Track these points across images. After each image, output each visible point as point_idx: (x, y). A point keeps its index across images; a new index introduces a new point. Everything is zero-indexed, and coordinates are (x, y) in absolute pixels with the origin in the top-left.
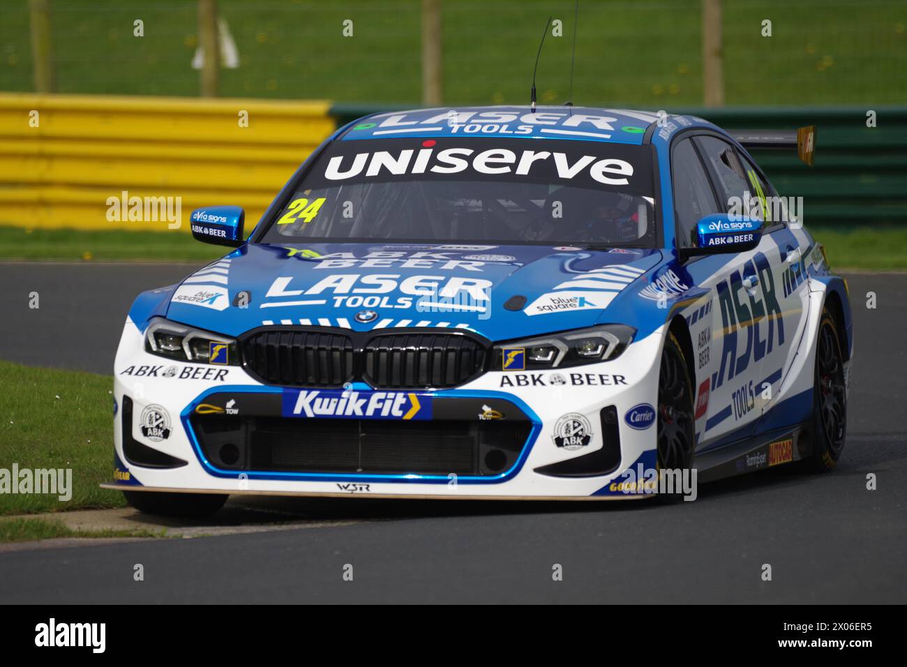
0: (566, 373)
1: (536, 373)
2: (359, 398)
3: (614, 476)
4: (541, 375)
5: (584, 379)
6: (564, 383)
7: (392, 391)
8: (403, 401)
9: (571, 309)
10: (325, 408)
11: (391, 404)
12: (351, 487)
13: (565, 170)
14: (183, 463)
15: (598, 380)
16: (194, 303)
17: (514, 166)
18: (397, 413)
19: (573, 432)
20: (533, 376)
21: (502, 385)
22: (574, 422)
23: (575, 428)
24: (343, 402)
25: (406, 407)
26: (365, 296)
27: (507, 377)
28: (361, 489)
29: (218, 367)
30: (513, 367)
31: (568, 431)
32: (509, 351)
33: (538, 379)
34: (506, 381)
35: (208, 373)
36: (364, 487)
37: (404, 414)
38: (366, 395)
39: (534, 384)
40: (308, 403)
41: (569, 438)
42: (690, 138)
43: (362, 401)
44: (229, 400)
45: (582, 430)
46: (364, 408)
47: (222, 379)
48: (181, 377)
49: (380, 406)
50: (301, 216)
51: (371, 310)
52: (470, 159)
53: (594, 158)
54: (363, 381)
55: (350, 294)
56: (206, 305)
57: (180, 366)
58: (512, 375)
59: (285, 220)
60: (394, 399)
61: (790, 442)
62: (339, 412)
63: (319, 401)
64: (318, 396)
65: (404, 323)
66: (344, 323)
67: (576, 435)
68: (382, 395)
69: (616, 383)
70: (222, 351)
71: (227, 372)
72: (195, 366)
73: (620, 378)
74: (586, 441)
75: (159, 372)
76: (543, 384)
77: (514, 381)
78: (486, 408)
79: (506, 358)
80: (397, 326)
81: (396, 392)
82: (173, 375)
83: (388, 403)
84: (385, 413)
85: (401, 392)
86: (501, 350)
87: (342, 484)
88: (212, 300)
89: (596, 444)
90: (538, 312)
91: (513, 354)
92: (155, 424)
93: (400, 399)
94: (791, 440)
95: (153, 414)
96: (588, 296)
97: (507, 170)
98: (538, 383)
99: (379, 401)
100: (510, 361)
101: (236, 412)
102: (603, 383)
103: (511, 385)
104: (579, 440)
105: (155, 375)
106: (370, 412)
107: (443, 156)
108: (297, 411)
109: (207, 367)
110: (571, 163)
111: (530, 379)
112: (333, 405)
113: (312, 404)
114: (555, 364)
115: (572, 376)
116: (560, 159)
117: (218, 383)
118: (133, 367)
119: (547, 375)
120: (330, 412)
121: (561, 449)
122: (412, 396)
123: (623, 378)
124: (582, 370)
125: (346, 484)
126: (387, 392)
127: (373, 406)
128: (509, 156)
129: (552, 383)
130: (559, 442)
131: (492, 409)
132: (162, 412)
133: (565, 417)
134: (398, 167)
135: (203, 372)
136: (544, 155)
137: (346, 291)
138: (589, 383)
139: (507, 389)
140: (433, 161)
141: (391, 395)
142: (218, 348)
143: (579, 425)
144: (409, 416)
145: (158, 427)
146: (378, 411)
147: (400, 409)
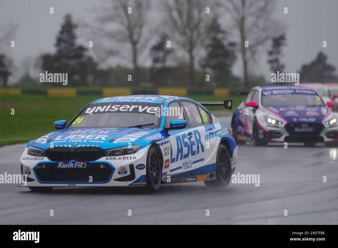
0: (122, 157)
1: (115, 157)
2: (73, 163)
3: (134, 181)
4: (116, 157)
5: (126, 158)
6: (121, 159)
7: (80, 162)
8: (83, 164)
9: (125, 141)
10: (65, 166)
11: (80, 165)
12: (71, 185)
13: (141, 110)
14: (34, 180)
15: (129, 158)
16: (39, 142)
17: (129, 109)
18: (81, 167)
19: (122, 171)
20: (114, 158)
21: (106, 160)
22: (123, 168)
23: (123, 170)
24: (69, 164)
25: (83, 165)
26: (76, 139)
27: (107, 158)
28: (73, 185)
29: (42, 157)
30: (109, 156)
31: (121, 170)
32: (108, 152)
33: (115, 158)
34: (107, 159)
35: (39, 159)
36: (74, 185)
37: (83, 167)
38: (74, 163)
39: (114, 159)
40: (61, 165)
41: (122, 172)
42: (178, 102)
43: (73, 164)
44: (43, 165)
45: (125, 170)
46: (74, 166)
47: (42, 160)
48: (34, 160)
49: (77, 165)
50: (78, 122)
51: (77, 143)
52: (119, 108)
53: (148, 107)
54: (74, 160)
55: (74, 139)
56: (41, 143)
57: (34, 157)
58: (109, 157)
59: (74, 123)
60: (80, 164)
61: (206, 176)
62: (68, 167)
63: (63, 164)
64: (63, 163)
65: (84, 146)
66: (70, 146)
67: (123, 171)
68: (78, 163)
69: (134, 159)
70: (43, 153)
71: (44, 158)
72: (37, 157)
73: (135, 158)
74: (126, 173)
75: (29, 159)
76: (116, 159)
77: (109, 159)
78: (102, 165)
79: (107, 153)
80: (82, 146)
81: (81, 162)
82: (32, 159)
83: (79, 164)
84: (79, 167)
85: (82, 162)
86: (106, 151)
87: (69, 184)
88: (43, 141)
89: (129, 173)
90: (116, 142)
91: (109, 152)
92: (27, 171)
93: (82, 163)
94: (206, 175)
95: (27, 168)
96: (130, 139)
97: (127, 110)
98: (115, 159)
99: (77, 164)
100: (108, 154)
101: (45, 167)
102: (130, 159)
103: (108, 160)
104: (124, 173)
105: (28, 159)
106: (75, 167)
107: (113, 107)
108: (59, 167)
109: (39, 157)
110: (142, 108)
111: (113, 158)
112: (67, 165)
113: (62, 165)
114: (120, 155)
115: (123, 157)
116: (140, 107)
117: (41, 161)
118: (24, 158)
119: (117, 157)
120: (66, 167)
121: (120, 175)
122: (85, 163)
123: (136, 158)
124: (126, 156)
125: (70, 184)
126: (79, 162)
127: (76, 165)
128: (128, 107)
129: (118, 159)
130: (119, 173)
131: (103, 166)
132: (29, 168)
133: (121, 167)
134: (102, 110)
135: (39, 158)
136: (137, 106)
137: (73, 139)
138: (127, 159)
139: (107, 161)
140: (111, 108)
141: (80, 163)
142: (42, 153)
143: (124, 169)
144: (84, 167)
145: (28, 172)
146: (77, 167)
147: (82, 166)
